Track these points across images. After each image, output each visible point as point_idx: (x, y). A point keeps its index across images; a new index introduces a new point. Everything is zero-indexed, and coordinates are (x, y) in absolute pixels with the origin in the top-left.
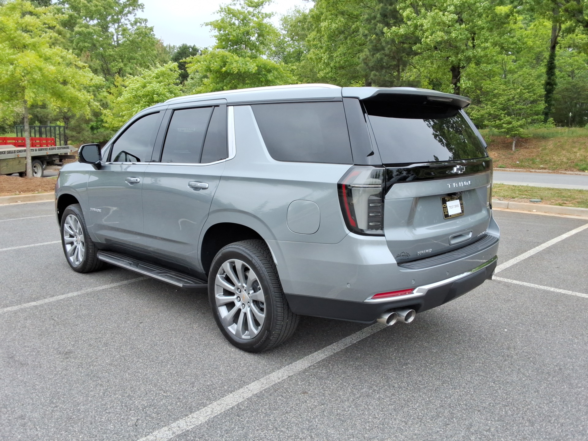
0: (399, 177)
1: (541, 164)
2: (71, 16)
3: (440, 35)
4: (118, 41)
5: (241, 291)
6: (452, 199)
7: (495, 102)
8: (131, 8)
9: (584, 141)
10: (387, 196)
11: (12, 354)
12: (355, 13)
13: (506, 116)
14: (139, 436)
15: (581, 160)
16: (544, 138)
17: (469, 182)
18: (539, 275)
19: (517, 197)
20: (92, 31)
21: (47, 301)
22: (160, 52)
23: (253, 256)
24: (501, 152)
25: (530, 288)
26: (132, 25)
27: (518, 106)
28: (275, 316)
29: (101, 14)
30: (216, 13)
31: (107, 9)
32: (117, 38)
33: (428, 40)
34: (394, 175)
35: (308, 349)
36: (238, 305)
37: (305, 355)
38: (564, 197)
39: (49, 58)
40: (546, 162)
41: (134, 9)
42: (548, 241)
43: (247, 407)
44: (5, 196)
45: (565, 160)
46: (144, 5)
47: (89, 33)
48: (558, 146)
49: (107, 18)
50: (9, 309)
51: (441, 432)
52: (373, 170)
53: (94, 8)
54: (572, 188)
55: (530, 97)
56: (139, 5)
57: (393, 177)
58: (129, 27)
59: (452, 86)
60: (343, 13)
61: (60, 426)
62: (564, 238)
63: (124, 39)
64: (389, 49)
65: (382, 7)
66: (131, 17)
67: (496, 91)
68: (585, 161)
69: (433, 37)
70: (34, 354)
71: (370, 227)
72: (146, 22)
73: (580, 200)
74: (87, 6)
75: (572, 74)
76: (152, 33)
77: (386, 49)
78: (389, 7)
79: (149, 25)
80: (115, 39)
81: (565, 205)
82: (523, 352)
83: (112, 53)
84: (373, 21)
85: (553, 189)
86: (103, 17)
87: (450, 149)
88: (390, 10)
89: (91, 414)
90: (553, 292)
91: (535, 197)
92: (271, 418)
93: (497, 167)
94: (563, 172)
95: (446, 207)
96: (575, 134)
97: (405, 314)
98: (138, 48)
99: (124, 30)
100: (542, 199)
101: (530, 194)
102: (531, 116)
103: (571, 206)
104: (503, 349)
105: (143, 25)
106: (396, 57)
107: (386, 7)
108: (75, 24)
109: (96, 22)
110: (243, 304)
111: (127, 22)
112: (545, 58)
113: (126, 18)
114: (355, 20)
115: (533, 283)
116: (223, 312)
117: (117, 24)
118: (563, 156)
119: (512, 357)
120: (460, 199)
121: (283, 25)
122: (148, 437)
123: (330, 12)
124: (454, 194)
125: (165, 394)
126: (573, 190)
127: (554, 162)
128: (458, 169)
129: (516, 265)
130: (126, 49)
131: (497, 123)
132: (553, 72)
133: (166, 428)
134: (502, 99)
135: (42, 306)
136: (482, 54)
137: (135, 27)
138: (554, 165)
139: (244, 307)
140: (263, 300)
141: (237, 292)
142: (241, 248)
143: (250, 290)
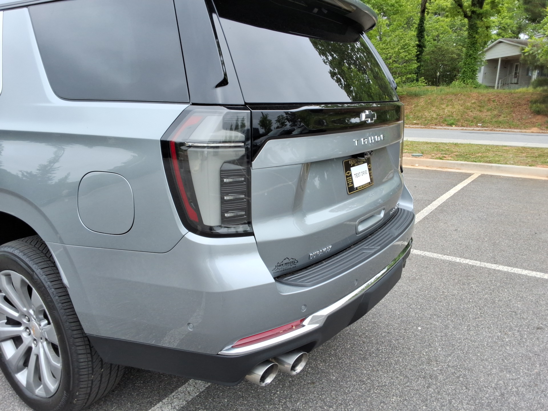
0: (281, 130)
1: (414, 119)
5: (29, 318)
6: (358, 163)
9: (451, 98)
10: (255, 163)
15: (449, 116)
16: (416, 95)
17: (382, 136)
18: (439, 241)
23: (36, 268)
25: (433, 259)
27: (395, 65)
28: (76, 370)
34: (272, 128)
35: (147, 398)
36: (27, 340)
38: (442, 150)
40: (418, 118)
42: (438, 198)
45: (434, 116)
48: (429, 103)
52: (228, 113)
54: (448, 142)
55: (406, 56)
57: (272, 130)
62: (452, 194)
68: (452, 117)
71: (224, 220)
73: (457, 153)
75: (436, 39)
81: (445, 158)
82: (448, 366)
85: (431, 143)
87: (349, 93)
90: (460, 264)
91: (416, 151)
94: (433, 127)
95: (351, 175)
96: (443, 92)
97: (291, 360)
100: (422, 153)
101: (411, 149)
102: (405, 75)
103: (450, 160)
104: (422, 364)
110: (35, 340)
112: (415, 23)
115: (435, 253)
116: (9, 350)
118: (433, 113)
119: (436, 378)
120: (368, 161)
124: (362, 155)
126: (449, 144)
127: (426, 117)
128: (367, 117)
132: (423, 35)
138: (426, 120)
139: (36, 345)
140: (56, 341)
141: (25, 321)
142: (16, 252)
143: (40, 320)
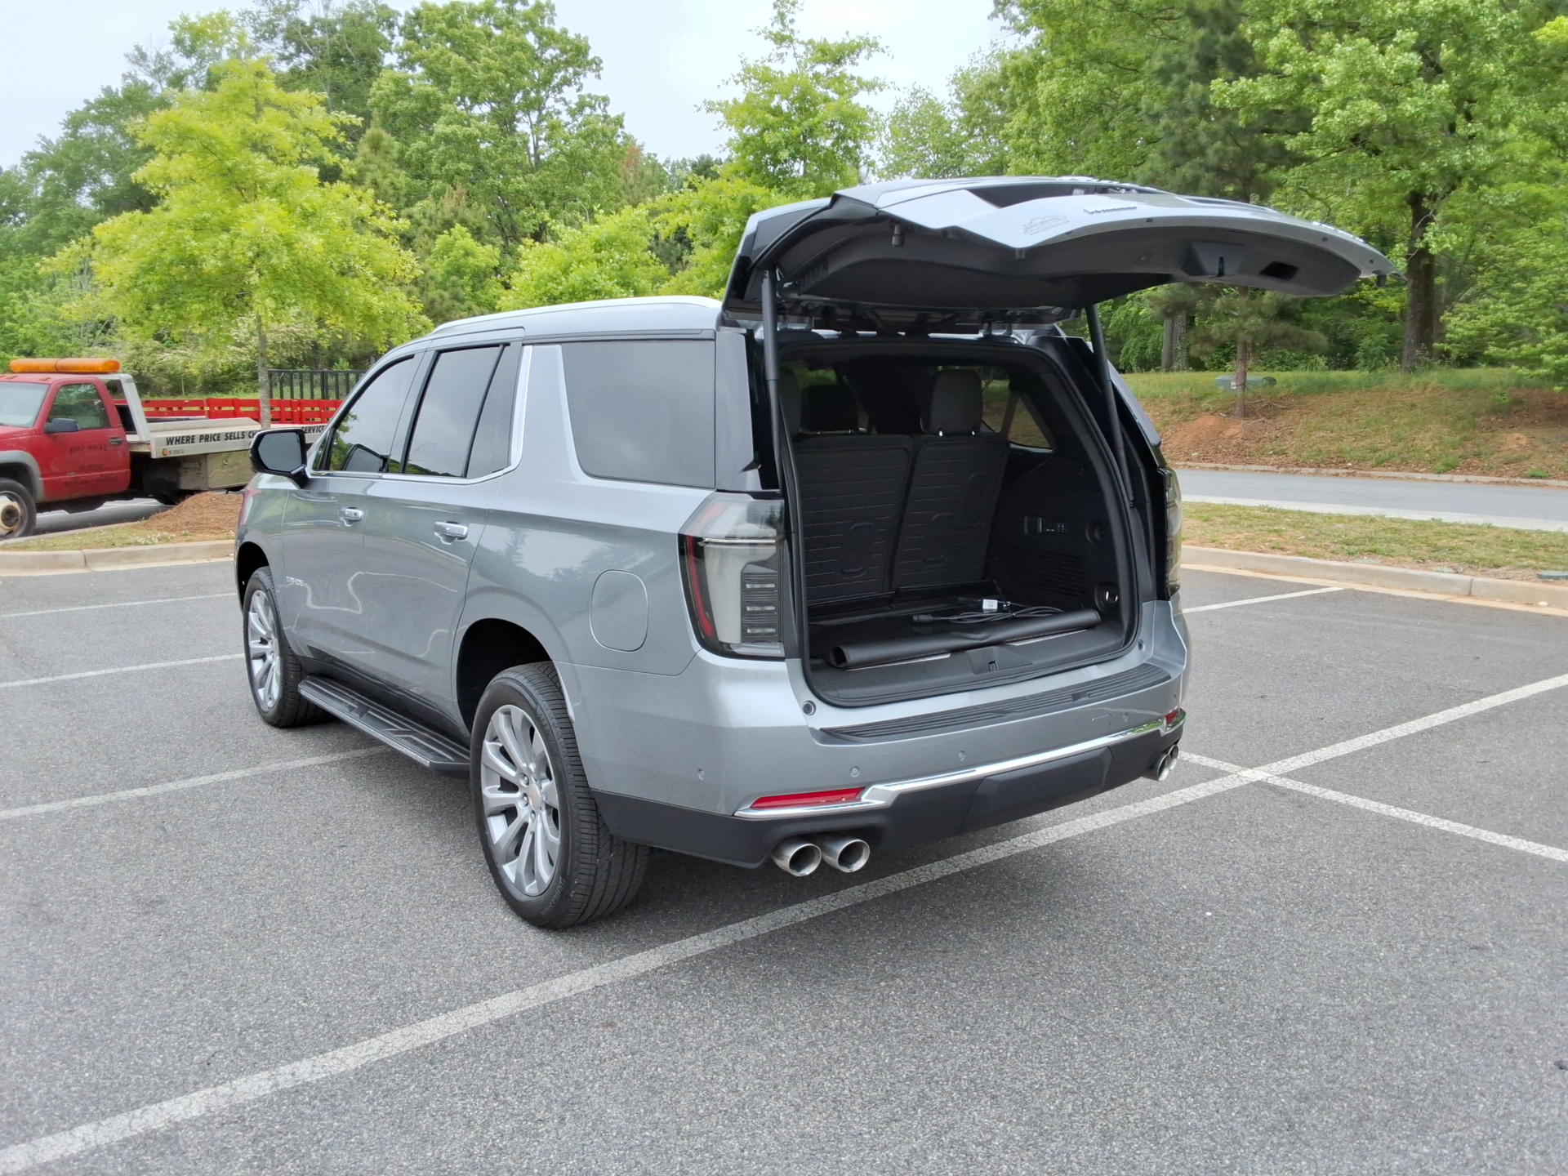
2: (427, 97)
3: (1368, 110)
4: (537, 156)
5: (528, 779)
7: (1520, 292)
8: (571, 70)
11: (42, 896)
12: (1131, 57)
13: (1553, 330)
14: (201, 1085)
18: (1413, 779)
19: (1509, 563)
20: (477, 132)
21: (171, 786)
22: (631, 181)
23: (539, 698)
24: (1538, 433)
25: (1359, 811)
26: (573, 113)
28: (577, 846)
29: (499, 90)
30: (732, 83)
31: (513, 75)
32: (536, 148)
33: (1333, 118)
36: (523, 813)
37: (665, 941)
39: (313, 214)
41: (576, 74)
43: (461, 1045)
44: (203, 540)
46: (601, 61)
47: (470, 138)
49: (514, 97)
50: (84, 801)
51: (866, 1136)
52: (752, 504)
53: (481, 75)
56: (590, 63)
58: (565, 117)
59: (1401, 249)
60: (1097, 59)
61: (59, 1049)
63: (553, 150)
64: (1217, 152)
65: (1203, 40)
66: (570, 94)
67: (1522, 262)
69: (1346, 113)
70: (85, 899)
71: (746, 638)
72: (605, 105)
74: (465, 69)
76: (620, 130)
77: (1210, 151)
78: (1222, 39)
79: (613, 112)
80: (532, 151)
82: (1215, 969)
83: (523, 186)
84: (1176, 77)
86: (503, 96)
88: (1225, 46)
89: (132, 1032)
92: (500, 1074)
93: (1525, 477)
97: (838, 848)
98: (584, 171)
99: (553, 127)
101: (1548, 557)
105: (599, 112)
106: (1240, 173)
107: (1214, 38)
108: (437, 115)
109: (485, 109)
110: (533, 812)
111: (560, 106)
113: (558, 96)
114: (1133, 75)
115: (1377, 800)
116: (498, 829)
117: (537, 113)
121: (959, 95)
122: (220, 1088)
123: (1064, 58)
125: (305, 1005)
129: (1369, 750)
130: (557, 176)
131: (1523, 352)
133: (266, 1074)
134: (1543, 284)
135: (154, 798)
136: (1489, 160)
137: (580, 119)
139: (534, 820)
140: (556, 804)
141: (523, 783)
142: (521, 678)
143: (542, 780)
